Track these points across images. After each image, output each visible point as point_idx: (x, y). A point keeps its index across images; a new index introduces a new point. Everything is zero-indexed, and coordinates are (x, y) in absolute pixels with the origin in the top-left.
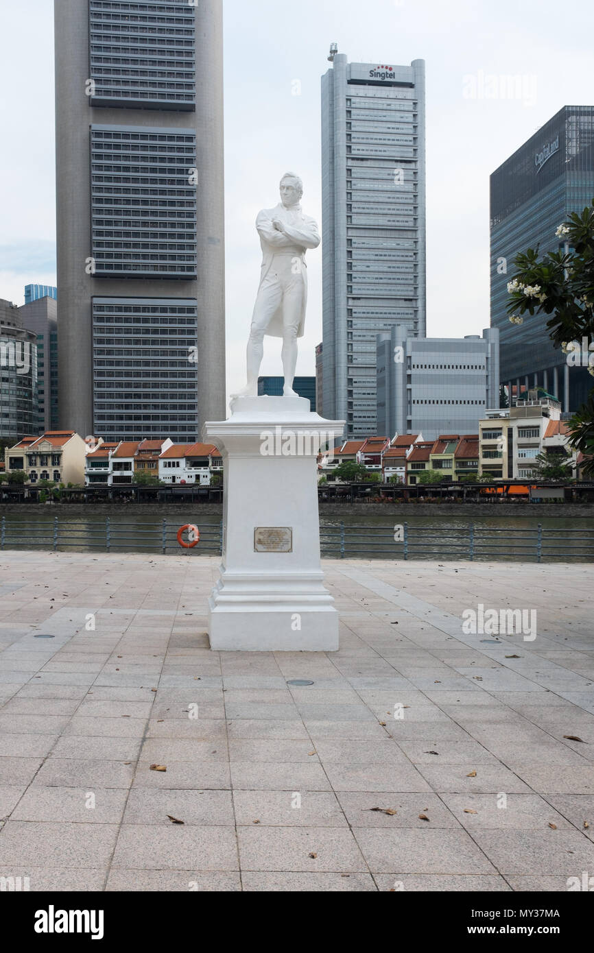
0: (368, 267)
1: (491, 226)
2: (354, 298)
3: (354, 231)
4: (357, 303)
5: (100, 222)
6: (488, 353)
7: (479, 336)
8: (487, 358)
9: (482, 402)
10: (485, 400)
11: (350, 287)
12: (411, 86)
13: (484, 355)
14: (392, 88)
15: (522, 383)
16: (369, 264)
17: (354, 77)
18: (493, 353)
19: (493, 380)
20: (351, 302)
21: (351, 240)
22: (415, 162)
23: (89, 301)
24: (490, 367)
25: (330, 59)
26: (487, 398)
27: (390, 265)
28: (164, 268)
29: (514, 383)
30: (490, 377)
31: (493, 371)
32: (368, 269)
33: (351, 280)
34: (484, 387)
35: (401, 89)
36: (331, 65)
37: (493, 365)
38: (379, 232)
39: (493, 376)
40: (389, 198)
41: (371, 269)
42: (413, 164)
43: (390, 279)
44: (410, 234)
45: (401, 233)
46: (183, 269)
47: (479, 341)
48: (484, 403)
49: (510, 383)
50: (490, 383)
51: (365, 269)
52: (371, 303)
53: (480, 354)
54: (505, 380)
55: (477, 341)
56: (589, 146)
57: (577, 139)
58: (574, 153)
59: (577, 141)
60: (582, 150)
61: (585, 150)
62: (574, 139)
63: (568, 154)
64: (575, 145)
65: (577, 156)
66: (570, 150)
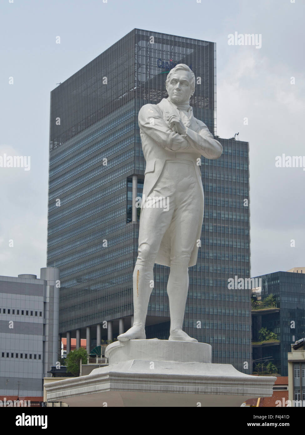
1: (50, 149)
6: (45, 298)
7: (36, 276)
8: (45, 303)
9: (37, 357)
10: (41, 353)
13: (41, 299)
15: (83, 336)
18: (52, 297)
19: (51, 330)
24: (47, 313)
26: (44, 352)
29: (72, 335)
30: (47, 326)
31: (51, 319)
34: (41, 338)
37: (52, 311)
39: (51, 325)
47: (36, 282)
48: (40, 358)
49: (68, 335)
50: (47, 333)
53: (37, 298)
54: (64, 330)
55: (33, 281)
56: (159, 75)
57: (147, 65)
58: (144, 80)
59: (147, 68)
60: (152, 77)
61: (155, 78)
62: (144, 66)
63: (138, 81)
64: (144, 71)
65: (147, 83)
66: (140, 77)
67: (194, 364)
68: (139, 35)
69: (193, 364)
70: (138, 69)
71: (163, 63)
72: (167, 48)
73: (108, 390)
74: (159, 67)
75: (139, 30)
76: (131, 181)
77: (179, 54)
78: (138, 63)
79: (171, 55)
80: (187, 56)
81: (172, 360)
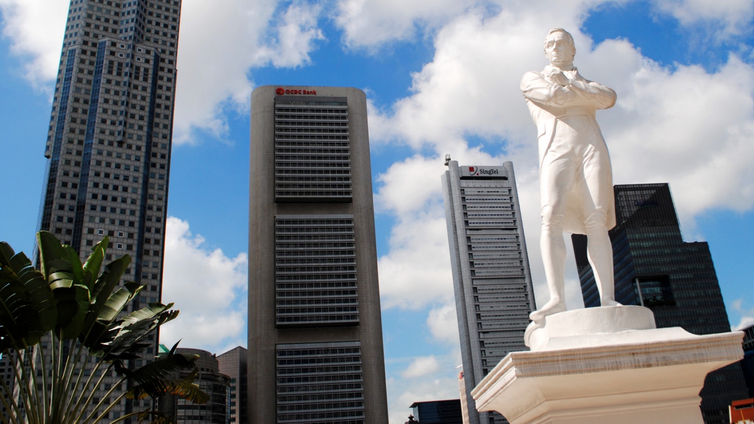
0: (492, 307)
2: (484, 333)
3: (477, 281)
4: (487, 336)
5: (282, 286)
11: (479, 324)
12: (505, 178)
14: (492, 181)
16: (492, 305)
17: (464, 175)
20: (482, 336)
21: (476, 288)
22: (516, 229)
23: (273, 348)
25: (447, 164)
27: (508, 305)
28: (333, 318)
32: (492, 309)
33: (480, 318)
35: (498, 181)
36: (447, 168)
38: (497, 281)
40: (501, 255)
41: (495, 309)
42: (515, 231)
43: (509, 315)
44: (520, 281)
45: (513, 280)
46: (348, 317)
51: (489, 309)
52: (498, 335)
56: (637, 211)
57: (628, 206)
58: (628, 215)
59: (628, 208)
60: (633, 213)
61: (635, 213)
62: (626, 207)
63: (624, 217)
64: (627, 210)
65: (630, 217)
66: (625, 214)
67: (631, 332)
68: (618, 189)
69: (629, 332)
70: (622, 209)
71: (638, 202)
72: (638, 193)
73: (514, 379)
74: (636, 205)
75: (617, 186)
76: (635, 282)
77: (647, 194)
78: (622, 206)
79: (642, 197)
80: (652, 195)
81: (600, 332)
